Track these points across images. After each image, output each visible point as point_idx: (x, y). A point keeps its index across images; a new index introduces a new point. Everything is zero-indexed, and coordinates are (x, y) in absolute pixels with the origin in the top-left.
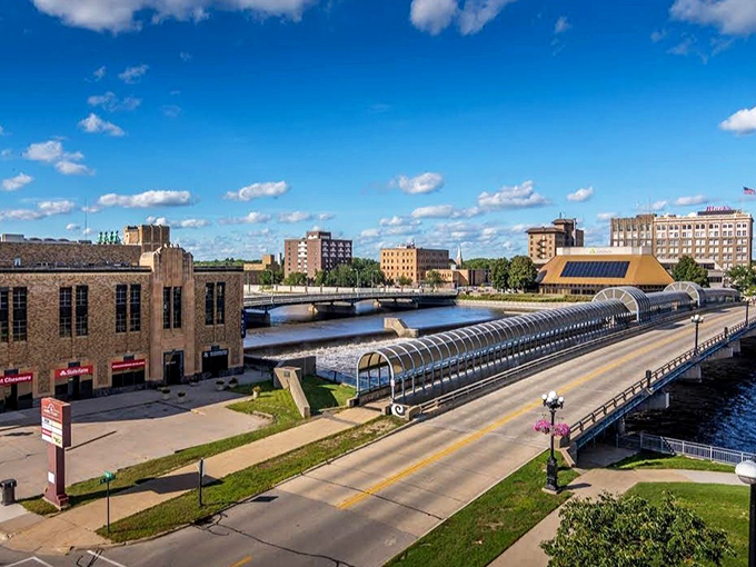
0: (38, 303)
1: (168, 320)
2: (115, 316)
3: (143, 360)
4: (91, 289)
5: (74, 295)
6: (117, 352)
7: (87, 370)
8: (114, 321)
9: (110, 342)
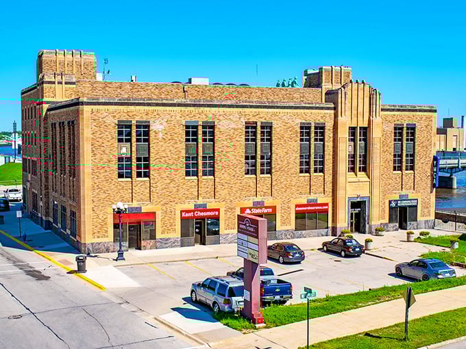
0: (224, 138)
1: (353, 162)
2: (298, 155)
3: (327, 204)
4: (274, 126)
5: (259, 131)
6: (301, 193)
7: (270, 210)
8: (298, 161)
9: (293, 183)
